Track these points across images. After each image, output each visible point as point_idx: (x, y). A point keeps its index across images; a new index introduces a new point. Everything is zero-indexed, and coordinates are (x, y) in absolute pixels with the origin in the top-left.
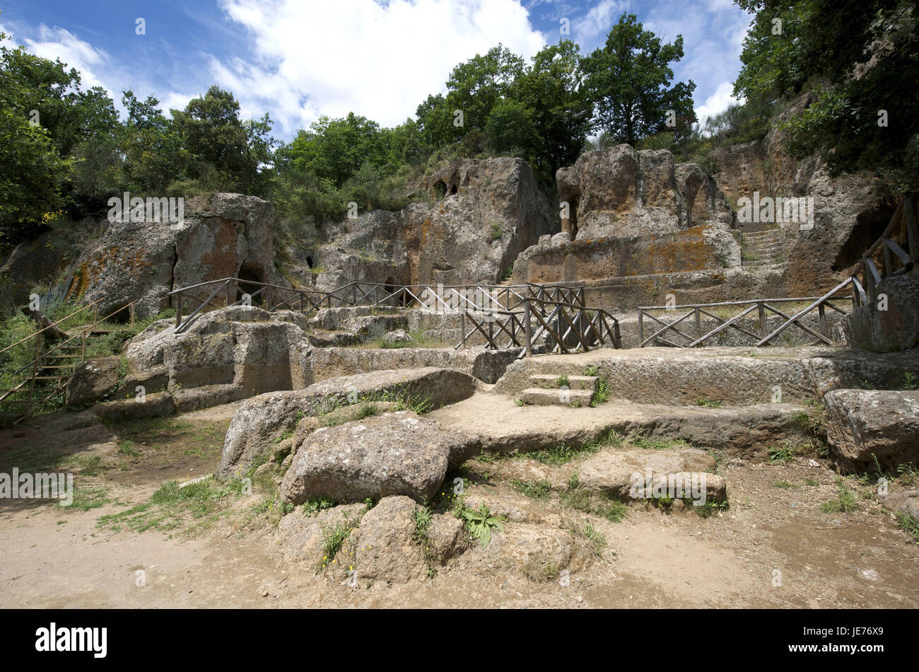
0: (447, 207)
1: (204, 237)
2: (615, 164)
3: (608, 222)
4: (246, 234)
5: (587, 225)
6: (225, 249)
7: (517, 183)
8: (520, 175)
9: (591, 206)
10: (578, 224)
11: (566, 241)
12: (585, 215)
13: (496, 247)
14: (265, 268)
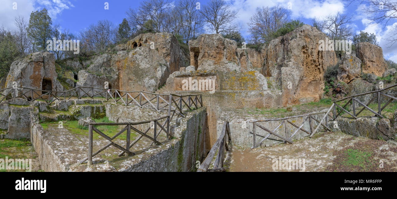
0: (136, 52)
1: (29, 69)
2: (216, 40)
3: (212, 64)
4: (44, 67)
5: (203, 64)
6: (37, 73)
7: (170, 43)
8: (171, 40)
9: (204, 56)
10: (198, 64)
11: (193, 70)
12: (202, 60)
13: (159, 71)
14: (52, 80)
